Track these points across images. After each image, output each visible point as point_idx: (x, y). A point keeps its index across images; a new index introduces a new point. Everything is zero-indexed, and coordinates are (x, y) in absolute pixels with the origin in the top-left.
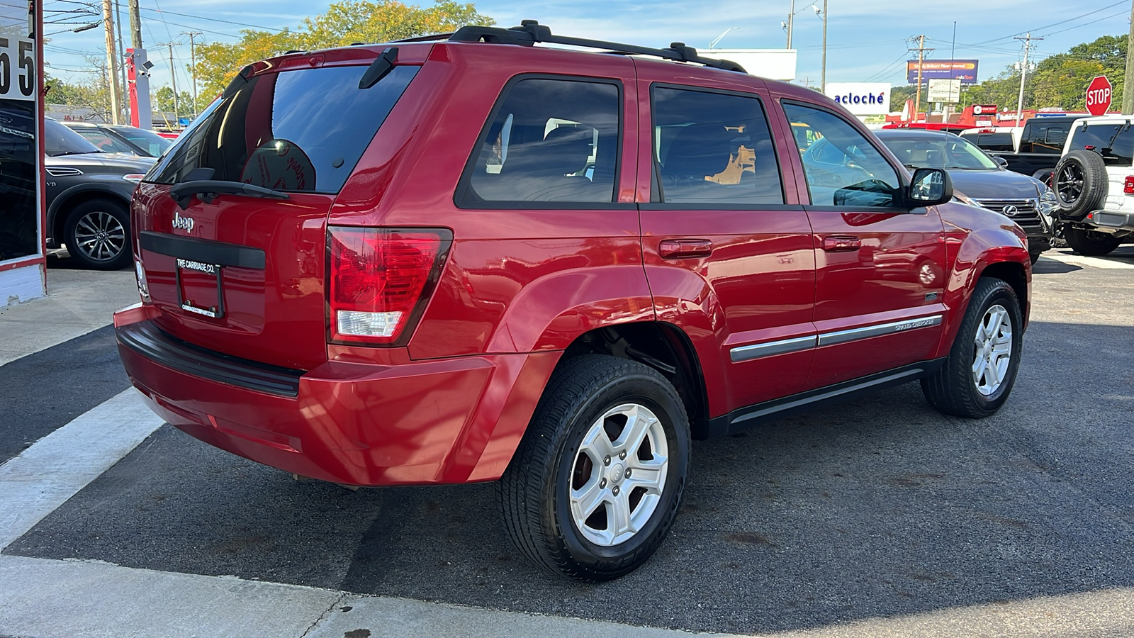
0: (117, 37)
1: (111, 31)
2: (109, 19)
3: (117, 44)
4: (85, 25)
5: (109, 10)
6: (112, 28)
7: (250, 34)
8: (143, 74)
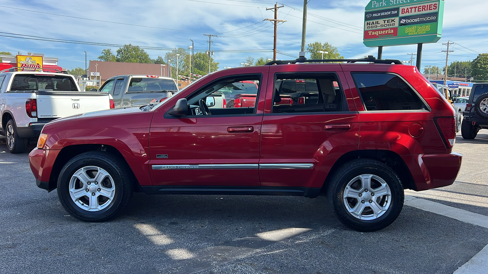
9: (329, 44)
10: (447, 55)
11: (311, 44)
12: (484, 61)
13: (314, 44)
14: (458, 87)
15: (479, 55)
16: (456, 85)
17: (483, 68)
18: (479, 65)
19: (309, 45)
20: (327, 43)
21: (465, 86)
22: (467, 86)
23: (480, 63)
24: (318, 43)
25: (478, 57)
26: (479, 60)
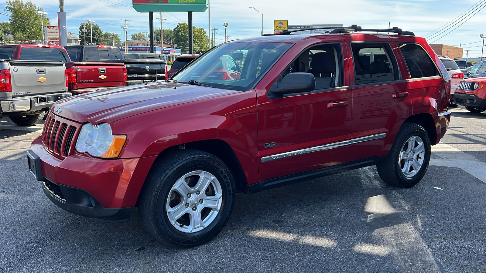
9: (33, 3)
10: (161, 23)
11: (10, 2)
12: (183, 29)
13: (13, 3)
14: (170, 53)
15: (179, 24)
16: (168, 52)
17: (183, 36)
18: (180, 33)
19: (7, 3)
20: (30, 2)
21: (173, 52)
22: (174, 52)
23: (180, 31)
24: (19, 2)
25: (178, 26)
26: (180, 28)
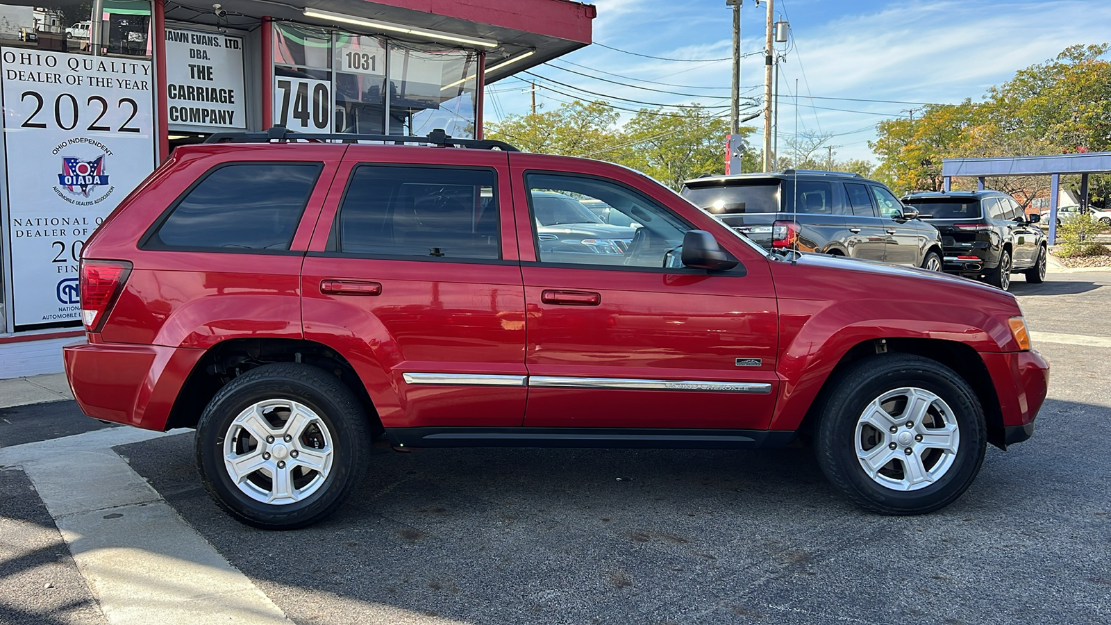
0: (773, 123)
1: (768, 119)
2: (769, 108)
3: (773, 129)
4: (750, 116)
5: (769, 101)
6: (770, 117)
7: (933, 108)
8: (736, 156)
